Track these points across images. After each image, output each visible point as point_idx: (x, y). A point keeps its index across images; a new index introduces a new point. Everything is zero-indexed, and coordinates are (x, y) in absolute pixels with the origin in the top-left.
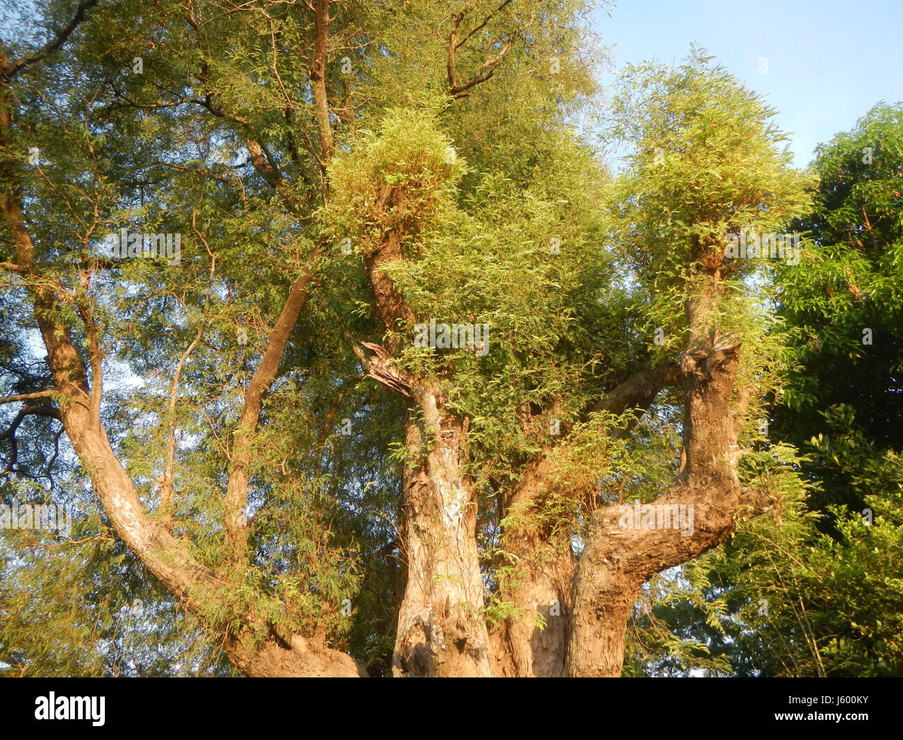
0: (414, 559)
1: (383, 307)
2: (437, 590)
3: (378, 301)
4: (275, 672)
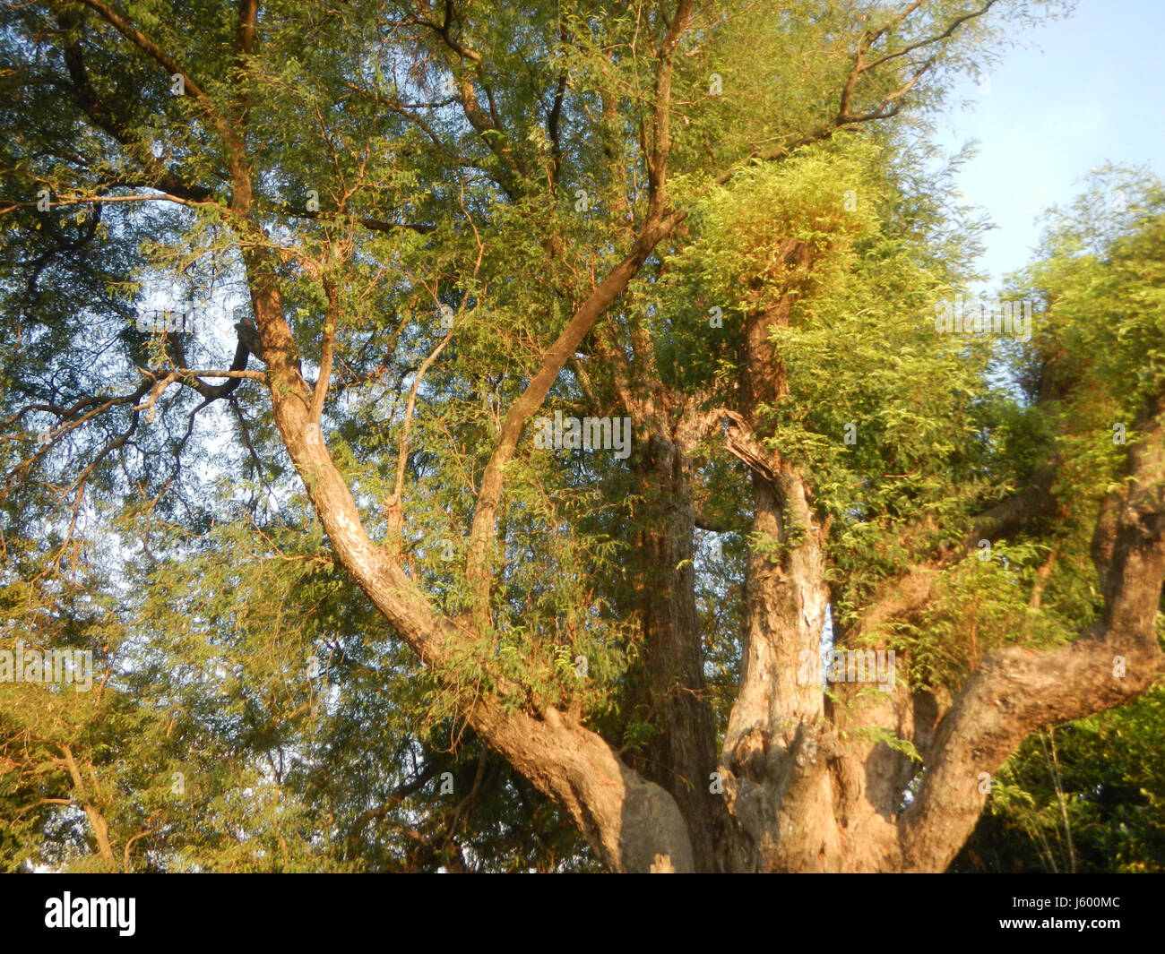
0: (757, 657)
1: (756, 374)
2: (783, 697)
3: (751, 367)
4: (527, 743)
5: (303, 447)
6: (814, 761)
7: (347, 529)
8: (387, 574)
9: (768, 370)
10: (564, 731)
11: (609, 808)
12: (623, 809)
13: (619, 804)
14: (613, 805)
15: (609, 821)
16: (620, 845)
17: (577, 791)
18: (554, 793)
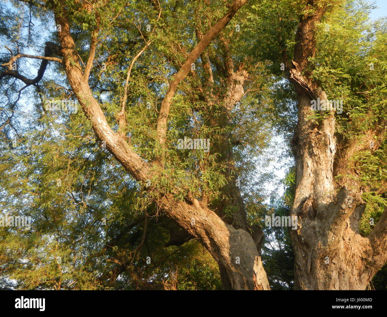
0: (308, 166)
1: (305, 45)
2: (321, 183)
3: (303, 42)
4: (186, 214)
5: (81, 89)
6: (351, 206)
7: (102, 124)
8: (120, 144)
9: (311, 44)
10: (201, 209)
11: (223, 240)
12: (229, 240)
13: (227, 238)
14: (225, 239)
15: (224, 245)
16: (230, 255)
17: (208, 233)
18: (198, 235)
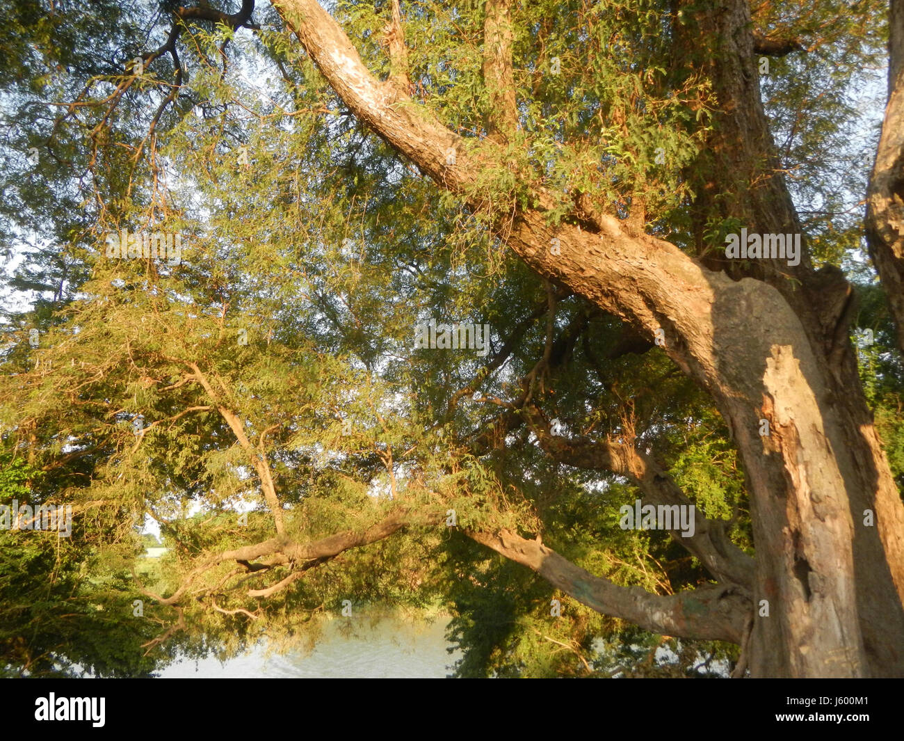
4: (582, 258)
7: (344, 65)
8: (395, 105)
10: (627, 239)
11: (695, 314)
12: (713, 313)
13: (708, 309)
14: (700, 310)
15: (696, 329)
16: (715, 353)
17: (651, 303)
18: (624, 310)
